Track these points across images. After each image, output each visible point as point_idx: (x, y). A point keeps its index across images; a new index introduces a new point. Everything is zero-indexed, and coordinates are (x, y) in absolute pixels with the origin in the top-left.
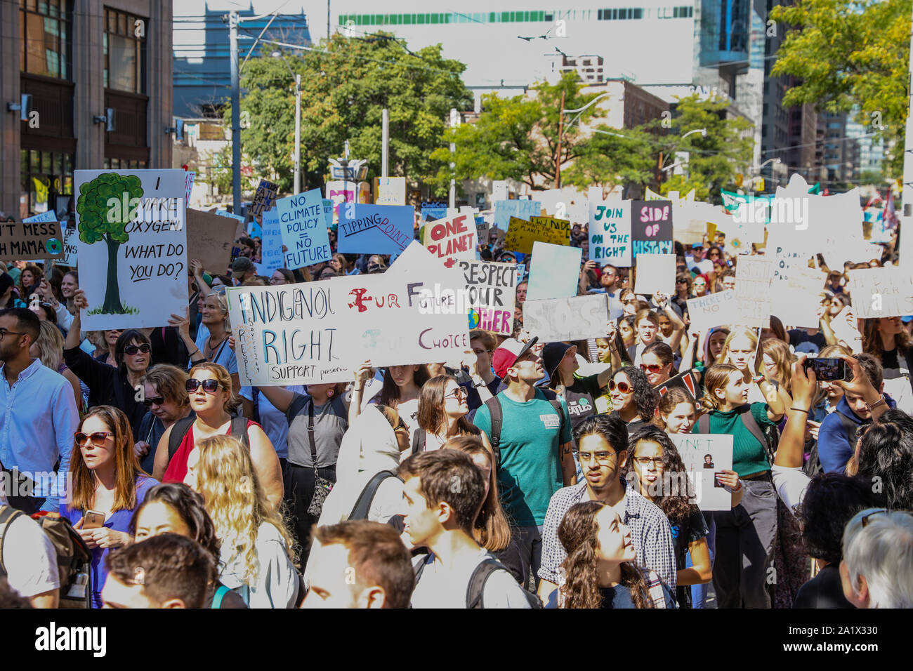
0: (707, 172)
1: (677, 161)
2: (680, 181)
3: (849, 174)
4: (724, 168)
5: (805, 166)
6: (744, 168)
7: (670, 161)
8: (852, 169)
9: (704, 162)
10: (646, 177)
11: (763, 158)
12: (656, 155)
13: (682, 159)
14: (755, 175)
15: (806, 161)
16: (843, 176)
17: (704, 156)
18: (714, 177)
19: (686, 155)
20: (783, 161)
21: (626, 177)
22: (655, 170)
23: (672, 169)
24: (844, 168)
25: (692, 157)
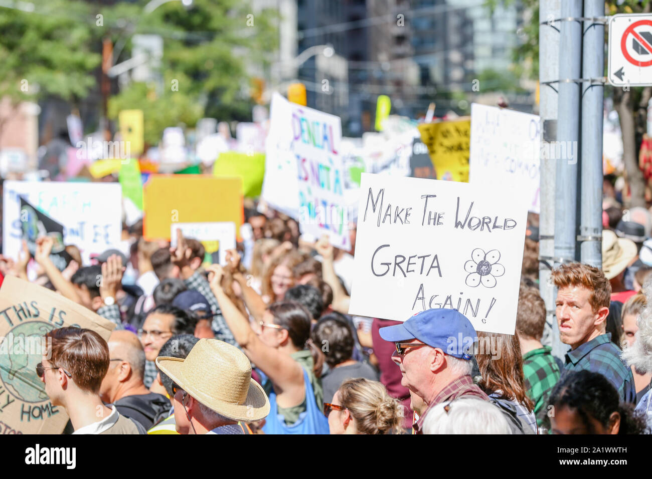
0: (196, 75)
1: (138, 57)
2: (145, 93)
3: (457, 74)
4: (227, 67)
5: (377, 60)
6: (266, 66)
7: (123, 55)
8: (461, 65)
9: (188, 56)
10: (81, 85)
11: (302, 46)
12: (96, 44)
13: (148, 52)
14: (286, 80)
15: (378, 50)
16: (447, 79)
17: (189, 44)
18: (210, 84)
19: (154, 43)
20: (338, 52)
21: (43, 88)
22: (98, 72)
23: (130, 71)
24: (447, 63)
25: (166, 46)
